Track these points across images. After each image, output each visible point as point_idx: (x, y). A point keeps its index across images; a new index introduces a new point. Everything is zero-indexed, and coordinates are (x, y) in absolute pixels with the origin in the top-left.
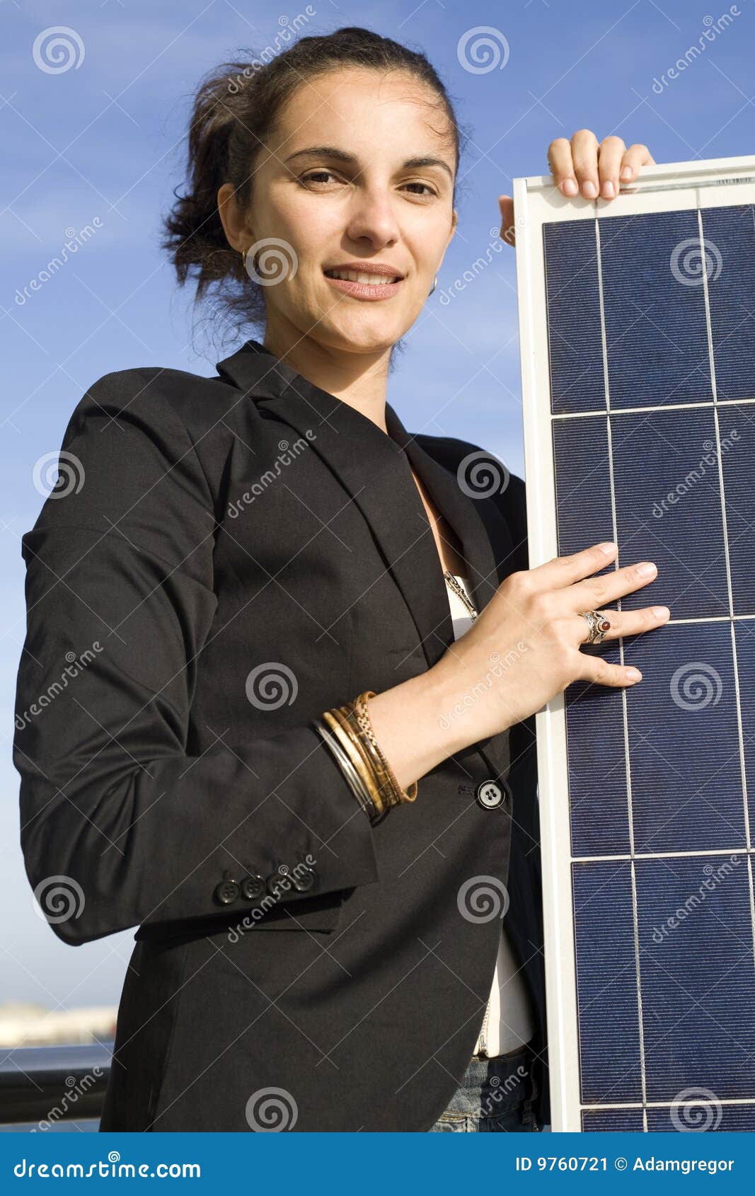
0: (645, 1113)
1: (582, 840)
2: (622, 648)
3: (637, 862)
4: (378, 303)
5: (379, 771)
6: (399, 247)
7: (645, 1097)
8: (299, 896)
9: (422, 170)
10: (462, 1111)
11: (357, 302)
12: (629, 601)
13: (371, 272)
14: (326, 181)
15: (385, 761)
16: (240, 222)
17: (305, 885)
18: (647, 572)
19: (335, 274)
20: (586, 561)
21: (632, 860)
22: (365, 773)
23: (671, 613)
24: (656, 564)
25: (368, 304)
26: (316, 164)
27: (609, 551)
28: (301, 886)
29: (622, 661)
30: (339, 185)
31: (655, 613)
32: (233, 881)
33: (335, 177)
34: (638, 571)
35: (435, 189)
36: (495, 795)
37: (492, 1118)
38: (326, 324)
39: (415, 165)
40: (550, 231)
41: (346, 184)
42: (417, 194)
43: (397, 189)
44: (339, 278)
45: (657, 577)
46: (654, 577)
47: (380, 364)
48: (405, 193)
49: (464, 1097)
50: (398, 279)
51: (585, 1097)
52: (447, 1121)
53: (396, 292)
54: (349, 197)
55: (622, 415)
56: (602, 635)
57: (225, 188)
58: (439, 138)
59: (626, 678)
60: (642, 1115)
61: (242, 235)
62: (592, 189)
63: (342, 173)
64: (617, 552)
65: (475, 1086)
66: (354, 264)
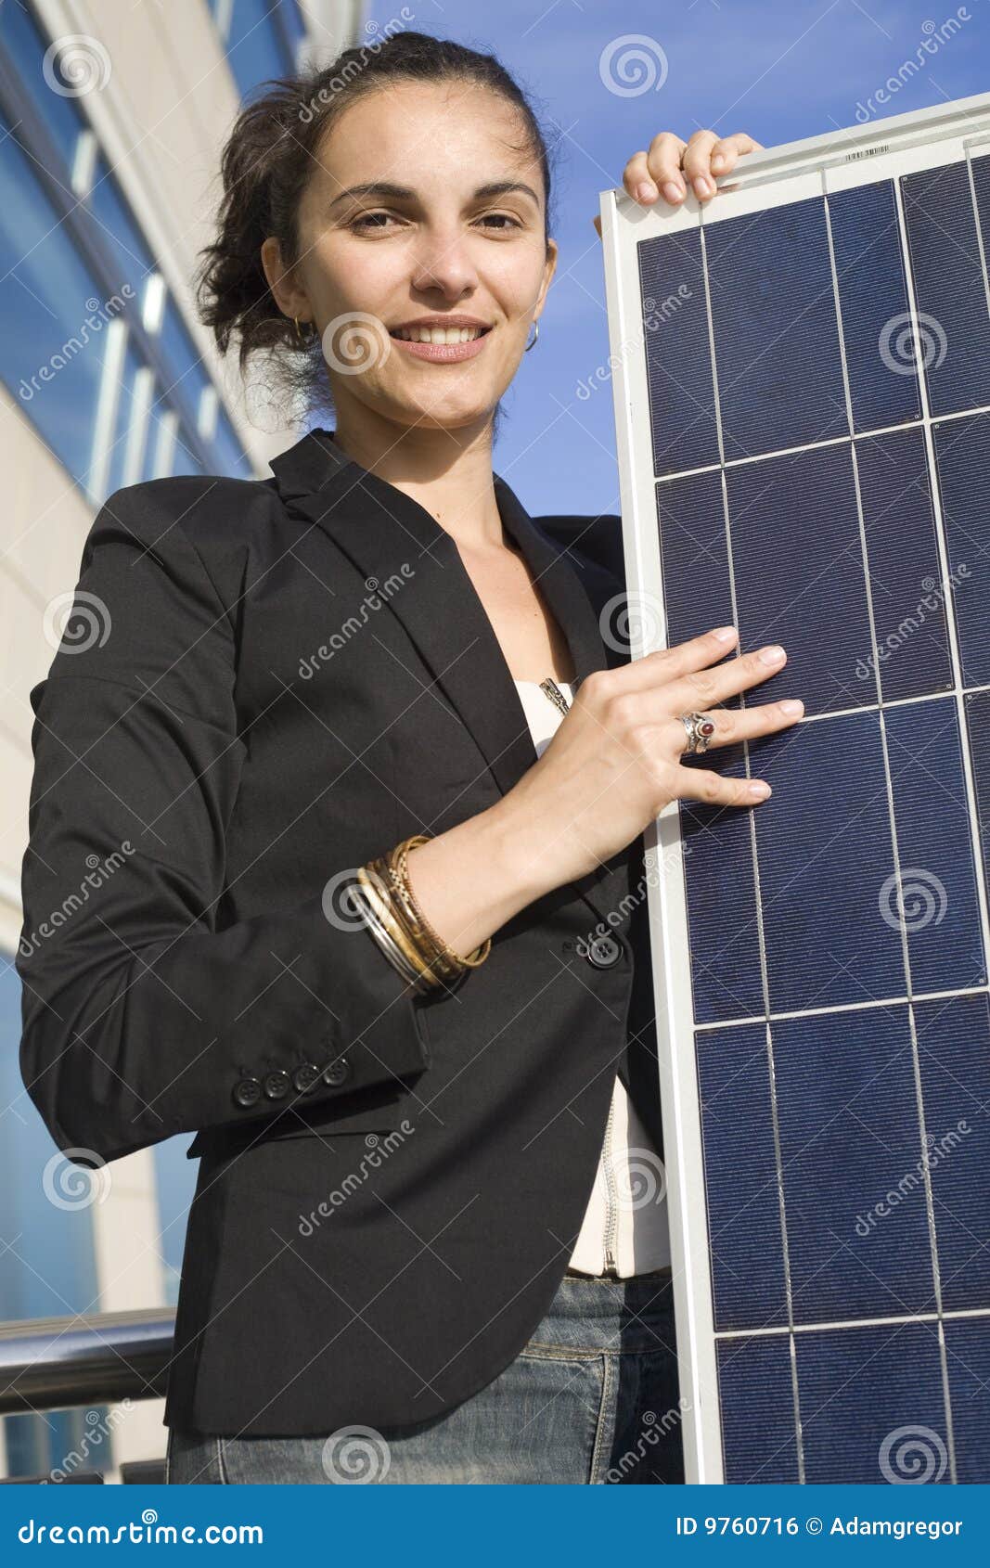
0: (792, 1339)
1: (707, 1001)
2: (747, 758)
3: (774, 1025)
4: (459, 365)
5: (416, 933)
6: (481, 295)
7: (791, 1319)
8: (331, 1092)
9: (500, 198)
10: (597, 1347)
11: (433, 366)
12: (753, 696)
13: (446, 326)
14: (383, 223)
15: (422, 919)
16: (291, 283)
17: (337, 1078)
18: (773, 658)
19: (405, 333)
20: (696, 652)
21: (768, 1022)
22: (400, 936)
23: (805, 708)
24: (784, 649)
25: (449, 367)
26: (368, 203)
27: (727, 636)
28: (331, 1078)
29: (748, 775)
30: (399, 228)
31: (782, 707)
32: (254, 1080)
33: (392, 218)
34: (761, 658)
35: (518, 220)
36: (610, 951)
37: (643, 1354)
38: (399, 398)
39: (488, 193)
40: (648, 250)
41: (408, 225)
42: (497, 229)
43: (470, 225)
44: (409, 340)
45: (787, 664)
46: (782, 664)
47: (482, 438)
48: (482, 229)
49: (597, 1329)
50: (484, 330)
51: (720, 1322)
52: (576, 1359)
53: (482, 348)
54: (412, 241)
55: (738, 467)
56: (705, 740)
57: (269, 243)
58: (516, 155)
59: (750, 794)
60: (789, 1341)
61: (293, 297)
62: (678, 190)
63: (399, 212)
64: (738, 636)
65: (612, 1316)
66: (425, 318)
